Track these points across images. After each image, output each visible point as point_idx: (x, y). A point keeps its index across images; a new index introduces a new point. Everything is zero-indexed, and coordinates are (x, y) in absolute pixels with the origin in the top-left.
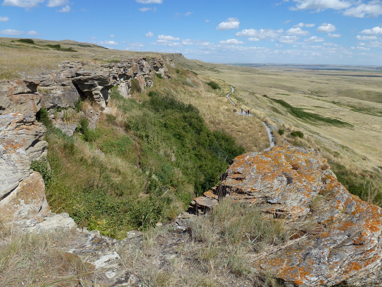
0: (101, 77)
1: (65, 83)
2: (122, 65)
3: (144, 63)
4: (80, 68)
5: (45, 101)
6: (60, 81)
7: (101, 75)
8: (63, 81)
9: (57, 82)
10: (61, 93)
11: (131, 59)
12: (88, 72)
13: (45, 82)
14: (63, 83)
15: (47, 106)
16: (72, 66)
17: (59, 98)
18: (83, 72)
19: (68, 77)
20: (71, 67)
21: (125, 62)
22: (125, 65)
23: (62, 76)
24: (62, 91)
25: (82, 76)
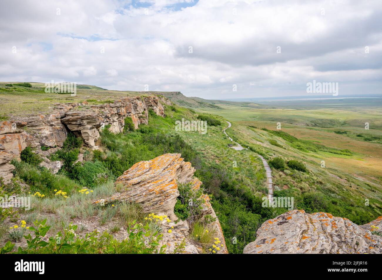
0: (89, 117)
1: (53, 123)
2: (115, 105)
3: (139, 102)
4: (70, 109)
5: (32, 140)
6: (49, 122)
7: (90, 115)
8: (52, 122)
9: (45, 122)
10: (49, 133)
11: (125, 99)
12: (77, 113)
13: (34, 123)
14: (52, 123)
15: (33, 145)
16: (62, 107)
17: (47, 138)
18: (72, 112)
19: (57, 118)
20: (61, 109)
21: (118, 102)
22: (118, 105)
23: (51, 117)
24: (50, 131)
25: (71, 117)
